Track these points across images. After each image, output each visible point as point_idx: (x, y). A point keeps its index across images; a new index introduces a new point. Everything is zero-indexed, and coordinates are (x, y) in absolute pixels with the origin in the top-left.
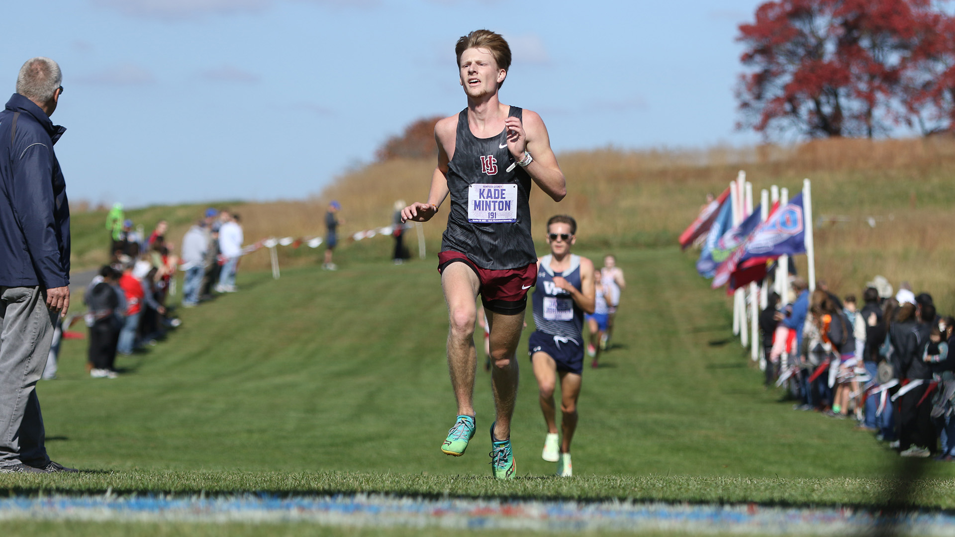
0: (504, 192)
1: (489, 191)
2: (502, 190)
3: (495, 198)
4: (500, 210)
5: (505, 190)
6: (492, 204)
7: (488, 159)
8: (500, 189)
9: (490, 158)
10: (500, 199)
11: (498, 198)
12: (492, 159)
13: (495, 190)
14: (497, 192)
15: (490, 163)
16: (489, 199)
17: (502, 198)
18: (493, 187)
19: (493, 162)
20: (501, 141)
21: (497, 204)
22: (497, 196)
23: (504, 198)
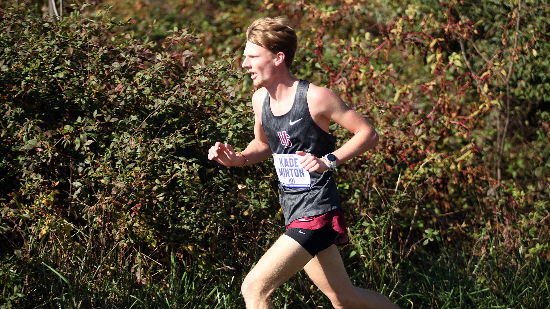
0: (296, 161)
1: (286, 160)
2: (295, 159)
3: (291, 166)
4: (297, 176)
5: (297, 159)
6: (290, 171)
7: (283, 135)
8: (293, 158)
9: (284, 133)
10: (294, 168)
11: (293, 166)
12: (286, 134)
13: (290, 159)
14: (291, 161)
15: (285, 138)
16: (287, 167)
17: (296, 166)
18: (288, 156)
19: (287, 137)
20: (291, 118)
21: (293, 171)
22: (292, 165)
23: (298, 166)
